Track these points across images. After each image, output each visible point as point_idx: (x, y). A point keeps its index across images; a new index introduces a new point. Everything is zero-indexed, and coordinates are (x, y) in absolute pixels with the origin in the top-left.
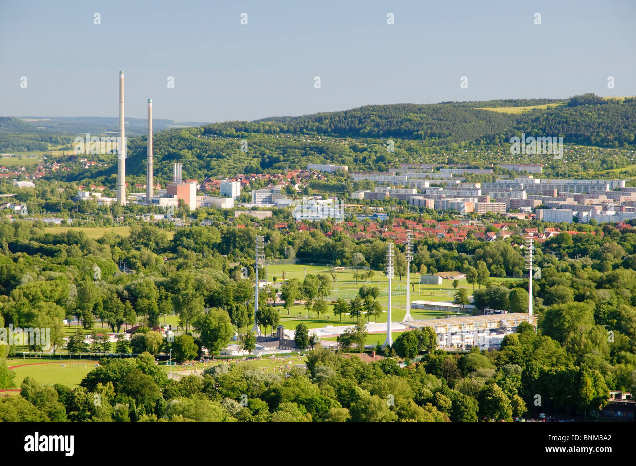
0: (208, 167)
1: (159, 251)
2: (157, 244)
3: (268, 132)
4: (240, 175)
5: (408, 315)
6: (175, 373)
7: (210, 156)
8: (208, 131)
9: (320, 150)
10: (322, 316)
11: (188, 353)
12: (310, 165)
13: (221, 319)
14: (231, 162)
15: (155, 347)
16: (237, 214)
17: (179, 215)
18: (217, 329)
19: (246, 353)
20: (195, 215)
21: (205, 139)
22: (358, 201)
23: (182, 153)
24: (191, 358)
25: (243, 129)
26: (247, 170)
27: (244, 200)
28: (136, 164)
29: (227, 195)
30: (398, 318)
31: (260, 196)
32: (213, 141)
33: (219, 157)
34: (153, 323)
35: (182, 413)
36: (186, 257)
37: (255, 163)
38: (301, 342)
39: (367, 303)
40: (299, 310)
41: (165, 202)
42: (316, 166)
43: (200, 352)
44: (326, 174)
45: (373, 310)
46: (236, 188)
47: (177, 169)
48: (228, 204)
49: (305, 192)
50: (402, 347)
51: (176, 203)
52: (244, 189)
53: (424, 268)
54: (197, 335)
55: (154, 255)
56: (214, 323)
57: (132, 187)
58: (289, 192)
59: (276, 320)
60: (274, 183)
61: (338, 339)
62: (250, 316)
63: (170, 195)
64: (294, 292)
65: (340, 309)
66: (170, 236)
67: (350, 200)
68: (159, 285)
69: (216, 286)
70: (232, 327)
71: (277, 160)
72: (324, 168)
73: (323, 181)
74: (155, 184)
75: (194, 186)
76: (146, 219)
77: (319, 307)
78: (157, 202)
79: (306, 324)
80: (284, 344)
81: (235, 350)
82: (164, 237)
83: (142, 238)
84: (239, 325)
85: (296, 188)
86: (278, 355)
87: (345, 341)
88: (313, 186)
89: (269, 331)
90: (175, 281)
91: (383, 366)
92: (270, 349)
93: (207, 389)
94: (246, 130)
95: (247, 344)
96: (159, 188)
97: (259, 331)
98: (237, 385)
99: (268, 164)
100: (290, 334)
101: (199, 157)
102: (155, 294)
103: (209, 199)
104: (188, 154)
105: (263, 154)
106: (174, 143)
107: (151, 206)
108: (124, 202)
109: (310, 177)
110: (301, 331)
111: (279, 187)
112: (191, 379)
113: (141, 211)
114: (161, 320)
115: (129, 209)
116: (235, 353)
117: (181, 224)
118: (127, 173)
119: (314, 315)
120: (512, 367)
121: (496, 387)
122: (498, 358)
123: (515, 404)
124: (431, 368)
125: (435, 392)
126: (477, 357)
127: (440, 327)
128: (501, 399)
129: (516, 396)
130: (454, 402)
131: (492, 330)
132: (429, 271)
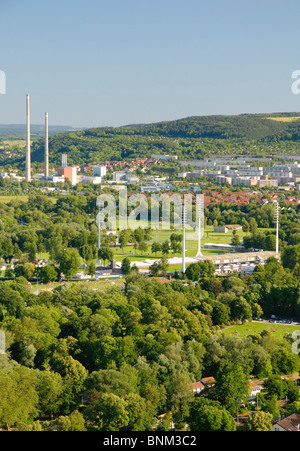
0: (87, 157)
1: (47, 211)
2: (46, 207)
3: (126, 134)
4: (107, 162)
5: (199, 253)
6: (36, 290)
7: (89, 150)
8: (88, 133)
9: (160, 146)
10: (144, 253)
11: (51, 277)
12: (153, 156)
13: (73, 255)
14: (102, 153)
15: (30, 274)
16: (102, 187)
17: (65, 188)
18: (70, 262)
19: (90, 277)
20: (75, 188)
21: (85, 139)
22: (182, 179)
23: (70, 148)
24: (52, 280)
25: (110, 132)
26: (113, 159)
27: (108, 178)
28: (37, 156)
29: (97, 175)
30: (192, 254)
31: (118, 175)
32: (92, 140)
33: (94, 150)
34: (32, 259)
35: (30, 315)
36: (63, 216)
37: (118, 154)
38: (125, 269)
39: (173, 244)
40: (129, 249)
41: (56, 180)
42: (157, 156)
43: (59, 276)
44: (163, 161)
45: (177, 250)
46: (104, 171)
47: (64, 158)
48: (97, 181)
49: (149, 173)
50: (190, 273)
51: (63, 181)
52: (109, 171)
53: (216, 222)
54: (57, 266)
55: (42, 214)
56: (68, 258)
57: (36, 169)
58: (138, 173)
59: (111, 256)
60: (129, 167)
61: (150, 268)
62: (94, 253)
63: (59, 175)
64: (127, 237)
65: (155, 248)
66: (54, 201)
67: (177, 178)
68: (38, 233)
69: (76, 233)
70: (81, 261)
71: (132, 152)
72: (162, 157)
73: (161, 165)
74: (50, 167)
75: (75, 169)
76: (43, 191)
77: (143, 248)
78: (51, 179)
79: (129, 258)
80: (115, 271)
81: (82, 275)
82: (50, 202)
83: (36, 203)
84: (87, 259)
85: (143, 170)
86: (110, 279)
87: (154, 269)
88: (154, 169)
89: (107, 263)
90: (49, 230)
91: (173, 286)
92: (106, 275)
93: (54, 300)
94: (113, 133)
95: (91, 271)
96: (54, 170)
97: (100, 263)
98: (75, 297)
99: (126, 154)
100: (118, 264)
101: (82, 150)
102: (35, 239)
103: (85, 177)
104: (74, 148)
105: (123, 148)
106: (65, 141)
107: (46, 182)
108: (29, 179)
109: (152, 163)
110: (125, 263)
111: (132, 170)
112: (45, 294)
113: (41, 185)
114: (37, 256)
115: (32, 184)
116: (83, 277)
117: (65, 193)
118: (32, 161)
119: (139, 252)
120: (256, 285)
121: (242, 298)
122: (249, 280)
123: (254, 310)
124: (205, 286)
125: (202, 302)
126: (234, 279)
127: (216, 259)
128: (245, 306)
129: (256, 304)
130: (214, 308)
131: (251, 262)
132: (219, 224)
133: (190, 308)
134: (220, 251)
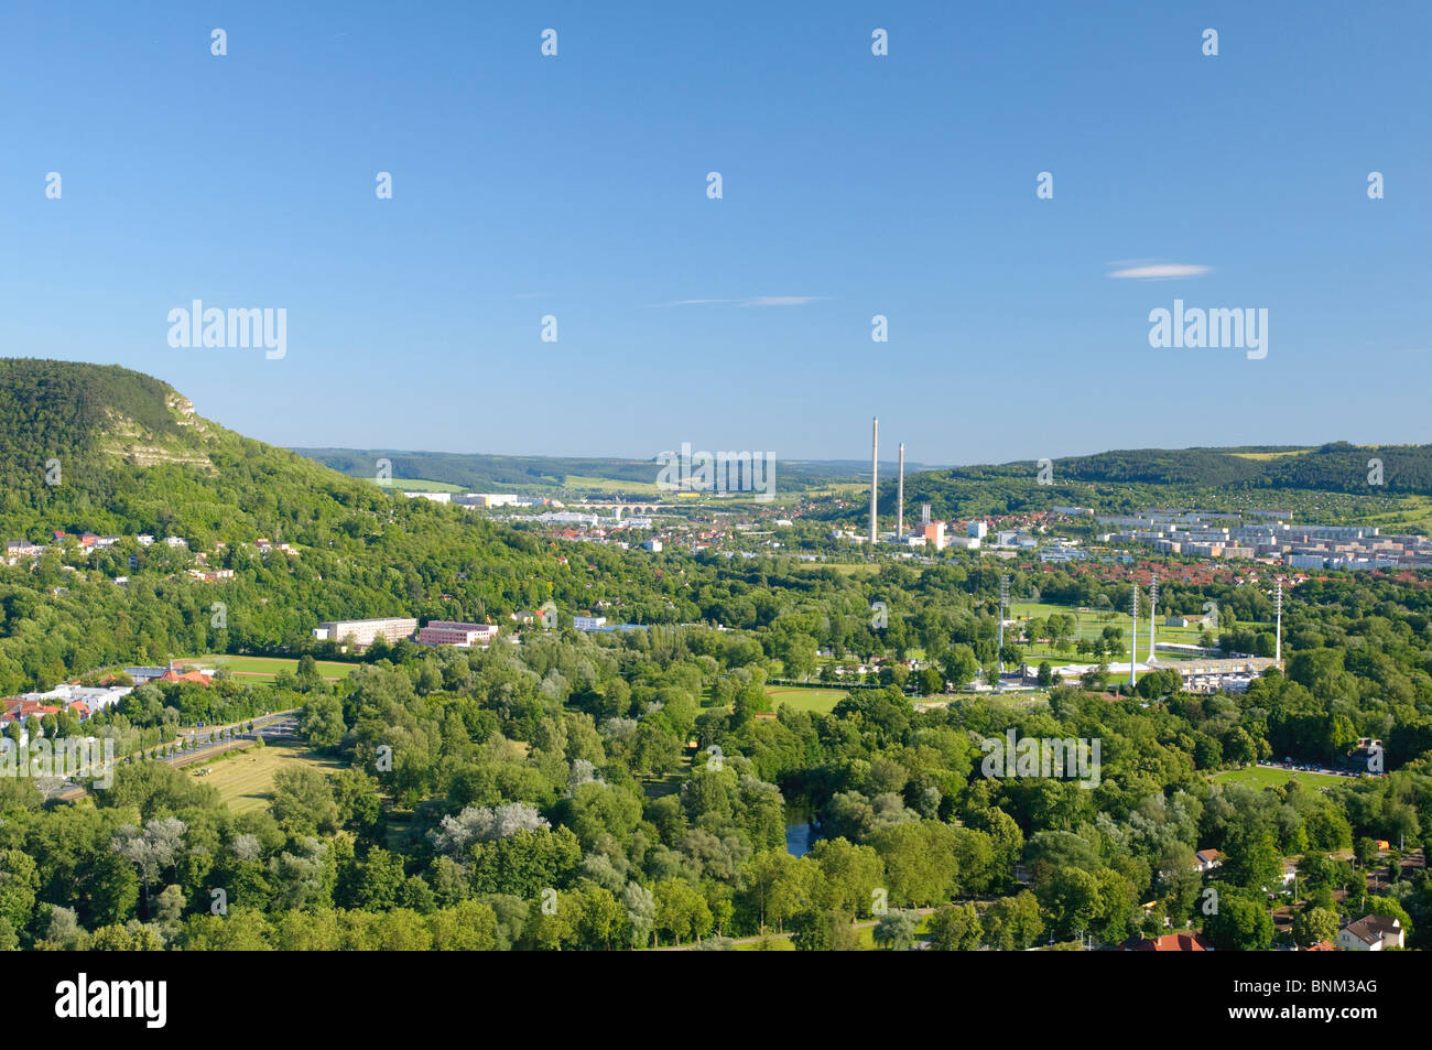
0: (956, 508)
1: (908, 588)
2: (906, 582)
3: (1014, 476)
4: (988, 517)
5: (1152, 657)
6: (921, 705)
7: (958, 498)
8: (957, 474)
9: (1066, 494)
10: (1065, 655)
11: (933, 687)
12: (1056, 508)
13: (965, 655)
14: (978, 504)
15: (902, 680)
16: (983, 554)
17: (927, 555)
18: (962, 664)
19: (990, 688)
20: (942, 555)
21: (953, 482)
22: (1103, 544)
23: (930, 494)
24: (935, 691)
25: (990, 472)
26: (994, 512)
27: (989, 540)
28: (887, 506)
29: (974, 535)
30: (1142, 659)
31: (1005, 537)
32: (962, 484)
33: (967, 499)
34: (901, 658)
35: (928, 742)
36: (933, 595)
37: (1002, 505)
38: (1043, 679)
39: (1111, 643)
40: (1042, 648)
41: (914, 542)
42: (1063, 509)
43: (945, 686)
44: (1071, 516)
45: (1118, 651)
46: (983, 529)
47: (926, 510)
48: (974, 544)
49: (1050, 534)
50: (1146, 686)
51: (924, 543)
52: (990, 530)
53: (1169, 611)
54: (942, 670)
55: (902, 592)
56: (959, 659)
57: (883, 526)
58: (1034, 533)
59: (1020, 658)
60: (1020, 525)
61: (1081, 678)
62: (994, 652)
63: (918, 535)
64: (1038, 630)
65: (1083, 648)
66: (918, 574)
67: (1096, 543)
68: (906, 620)
69: (961, 623)
70: (977, 664)
71: (1024, 503)
72: (1070, 510)
73: (1069, 523)
74: (904, 524)
75: (942, 526)
76: (896, 558)
77: (1063, 646)
78: (907, 541)
79: (1049, 662)
80: (1028, 681)
81: (979, 686)
82: (911, 574)
83: (892, 575)
84: (983, 661)
85: (1042, 529)
86: (1021, 692)
87: (1088, 680)
88: (1058, 529)
89: (1013, 668)
90: (922, 617)
91: (1126, 706)
92: (1014, 686)
93: (951, 721)
94: (993, 473)
95: (991, 679)
96: (908, 528)
97: (1003, 668)
98: (981, 719)
99: (1014, 506)
100: (1033, 671)
101: (947, 498)
102: (903, 629)
103: (956, 539)
104: (938, 496)
105: (1009, 497)
106: (923, 485)
107: (899, 545)
108: (875, 541)
109: (1056, 519)
110: (1044, 669)
111: (1025, 529)
112: (937, 711)
113: (891, 550)
114: (908, 654)
115: (879, 547)
116: (979, 688)
117: (927, 562)
118: (878, 514)
119: (1057, 653)
120: (1257, 711)
121: (1241, 730)
122: (1244, 701)
123: (1260, 747)
124: (1175, 709)
125: (1178, 733)
126: (1219, 699)
127: (1184, 669)
128: (1246, 742)
129: (1262, 740)
130: (1198, 744)
131: (1238, 674)
132: (1174, 614)
133: (1163, 743)
134: (1186, 656)
